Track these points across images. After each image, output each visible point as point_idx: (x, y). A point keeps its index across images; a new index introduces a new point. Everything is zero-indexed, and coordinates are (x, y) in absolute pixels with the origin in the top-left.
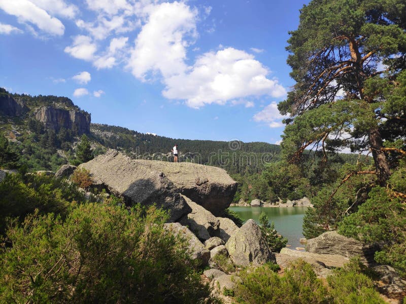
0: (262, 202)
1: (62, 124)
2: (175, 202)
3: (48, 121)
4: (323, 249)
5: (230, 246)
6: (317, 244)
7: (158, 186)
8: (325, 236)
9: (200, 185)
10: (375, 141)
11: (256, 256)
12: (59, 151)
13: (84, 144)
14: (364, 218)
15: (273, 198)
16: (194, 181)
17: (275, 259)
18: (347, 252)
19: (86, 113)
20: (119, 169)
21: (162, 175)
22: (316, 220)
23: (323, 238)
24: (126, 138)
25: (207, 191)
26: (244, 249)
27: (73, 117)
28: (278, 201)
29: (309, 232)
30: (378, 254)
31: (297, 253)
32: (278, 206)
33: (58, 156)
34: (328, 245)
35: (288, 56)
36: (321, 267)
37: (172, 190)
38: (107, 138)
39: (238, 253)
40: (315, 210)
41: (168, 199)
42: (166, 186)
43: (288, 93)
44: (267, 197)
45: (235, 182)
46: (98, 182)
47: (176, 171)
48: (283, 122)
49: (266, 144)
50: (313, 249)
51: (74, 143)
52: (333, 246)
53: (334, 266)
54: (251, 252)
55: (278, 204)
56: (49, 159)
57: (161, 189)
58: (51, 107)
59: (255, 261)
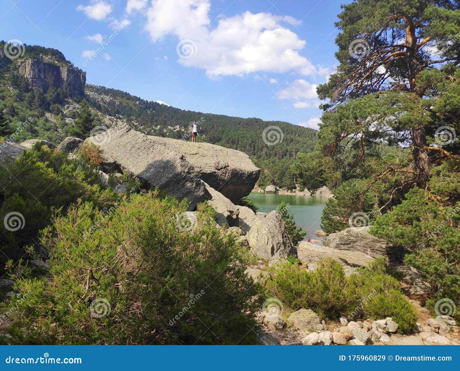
0: (278, 188)
1: (52, 82)
2: (195, 188)
3: (34, 77)
4: (344, 244)
5: (252, 238)
6: (338, 239)
7: (179, 169)
8: (348, 232)
9: (219, 170)
10: (419, 139)
11: (278, 250)
12: (48, 115)
13: (84, 111)
14: (398, 220)
15: (290, 185)
16: (213, 165)
17: (297, 254)
18: (369, 250)
19: (80, 71)
20: (133, 147)
21: (182, 158)
22: (336, 213)
23: (345, 234)
24: (126, 105)
25: (227, 177)
26: (267, 241)
27: (64, 75)
28: (295, 188)
29: (328, 225)
30: (407, 257)
31: (318, 248)
32: (294, 194)
33: (47, 120)
34: (350, 241)
35: (338, 34)
36: (343, 264)
37: (192, 175)
38: (104, 103)
39: (260, 245)
40: (336, 201)
41: (189, 184)
42: (186, 170)
43: (331, 75)
44: (283, 184)
45: (258, 169)
46: (109, 160)
47: (193, 152)
48: (320, 107)
49: (288, 124)
50: (333, 244)
51: (66, 106)
52: (355, 242)
53: (356, 263)
54: (273, 246)
55: (295, 192)
56: (35, 123)
57: (181, 173)
58: (38, 60)
59: (277, 255)
